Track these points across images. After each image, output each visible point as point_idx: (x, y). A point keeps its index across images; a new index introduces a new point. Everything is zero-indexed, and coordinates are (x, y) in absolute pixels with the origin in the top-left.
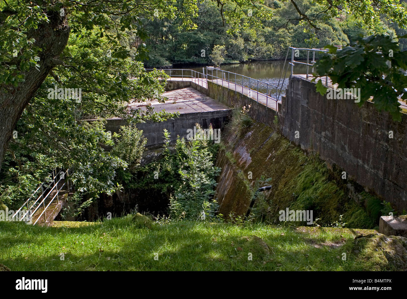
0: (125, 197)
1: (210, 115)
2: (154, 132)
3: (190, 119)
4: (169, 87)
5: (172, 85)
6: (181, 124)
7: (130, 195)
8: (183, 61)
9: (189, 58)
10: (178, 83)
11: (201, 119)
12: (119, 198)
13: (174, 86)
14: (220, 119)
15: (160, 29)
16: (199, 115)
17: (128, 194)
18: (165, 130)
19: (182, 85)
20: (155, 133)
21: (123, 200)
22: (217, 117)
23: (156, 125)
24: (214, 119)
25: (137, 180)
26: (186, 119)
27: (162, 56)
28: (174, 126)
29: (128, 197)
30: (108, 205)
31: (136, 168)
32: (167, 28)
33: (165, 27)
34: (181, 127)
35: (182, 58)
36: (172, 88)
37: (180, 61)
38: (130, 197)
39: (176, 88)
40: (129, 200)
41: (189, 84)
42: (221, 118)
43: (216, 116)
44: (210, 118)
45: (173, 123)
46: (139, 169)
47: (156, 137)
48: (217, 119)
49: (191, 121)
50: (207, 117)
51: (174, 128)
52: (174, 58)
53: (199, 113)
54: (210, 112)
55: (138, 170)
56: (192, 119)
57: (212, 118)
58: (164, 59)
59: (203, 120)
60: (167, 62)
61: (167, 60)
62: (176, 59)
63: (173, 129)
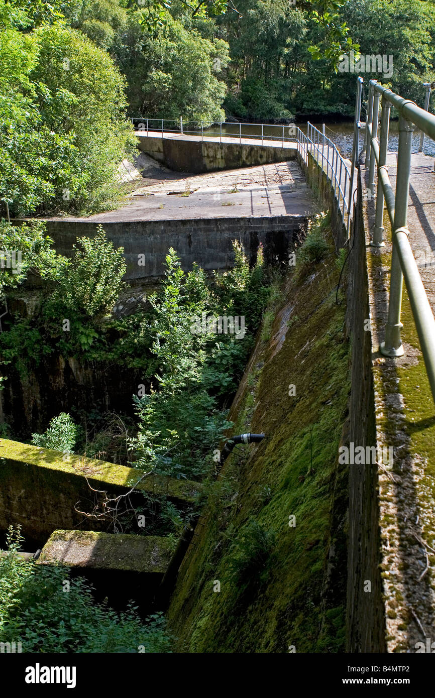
0: (85, 374)
1: (265, 225)
2: (151, 252)
3: (223, 230)
4: (259, 159)
5: (265, 154)
6: (206, 240)
7: (94, 372)
8: (318, 110)
9: (331, 105)
10: (275, 152)
11: (247, 233)
12: (75, 374)
13: (268, 158)
14: (286, 235)
15: (279, 50)
16: (242, 223)
17: (89, 369)
18: (172, 251)
19: (282, 156)
20: (154, 254)
21: (81, 379)
22: (280, 229)
23: (156, 238)
24: (273, 233)
25: (108, 345)
26: (215, 229)
27: (279, 99)
28: (190, 243)
29: (90, 376)
30: (56, 386)
31: (106, 321)
32: (291, 49)
33: (288, 46)
34: (206, 245)
35: (316, 104)
36: (264, 160)
37: (312, 110)
38: (93, 376)
39: (270, 160)
40: (91, 382)
41: (293, 154)
42: (288, 232)
43: (277, 228)
44: (266, 231)
45: (189, 237)
46: (111, 324)
47: (155, 261)
48: (281, 233)
49: (226, 235)
50: (258, 228)
51: (190, 247)
52: (302, 104)
53: (242, 219)
54: (267, 218)
55: (109, 326)
56: (228, 229)
57: (269, 230)
58: (282, 105)
59: (251, 233)
60: (286, 111)
61: (286, 108)
62: (305, 106)
63: (188, 247)
